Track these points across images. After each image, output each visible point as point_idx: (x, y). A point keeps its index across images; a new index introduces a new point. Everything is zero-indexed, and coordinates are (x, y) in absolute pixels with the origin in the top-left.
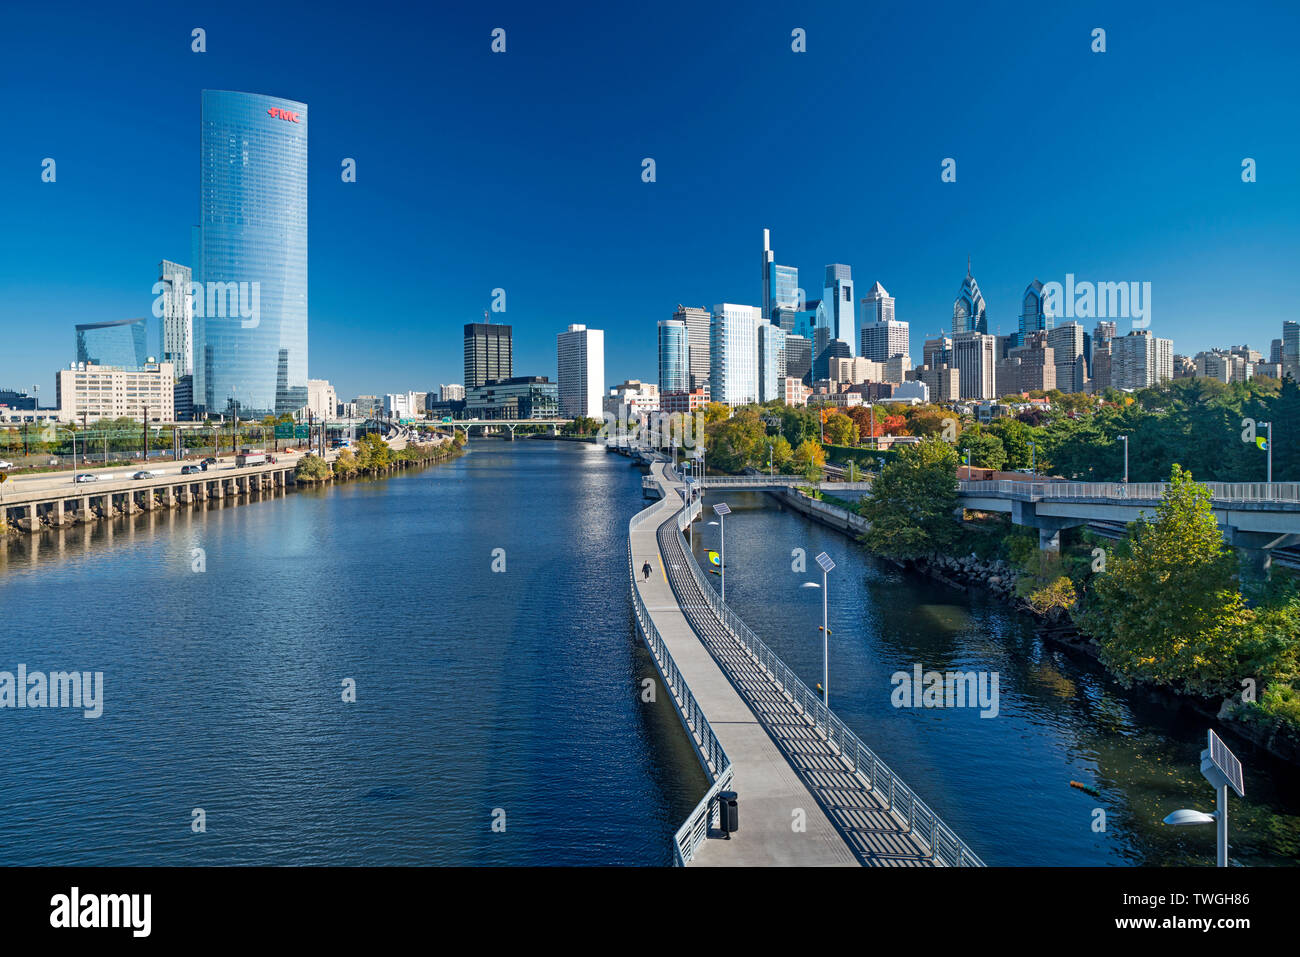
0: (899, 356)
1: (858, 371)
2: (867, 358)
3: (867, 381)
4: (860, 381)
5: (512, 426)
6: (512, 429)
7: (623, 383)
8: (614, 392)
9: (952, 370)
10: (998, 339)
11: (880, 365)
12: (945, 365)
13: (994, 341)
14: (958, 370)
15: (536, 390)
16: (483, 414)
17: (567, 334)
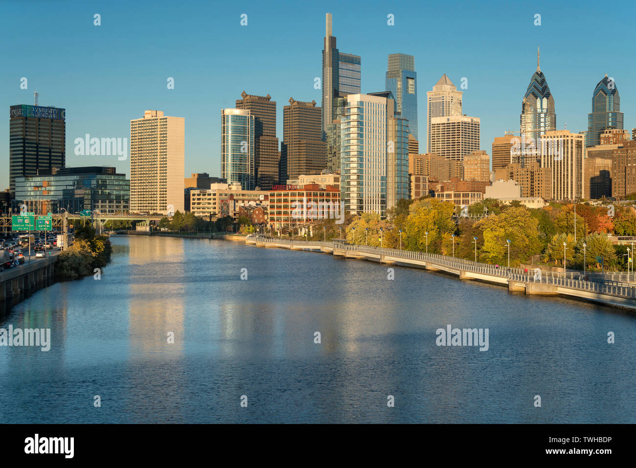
5: (103, 221)
17: (143, 121)
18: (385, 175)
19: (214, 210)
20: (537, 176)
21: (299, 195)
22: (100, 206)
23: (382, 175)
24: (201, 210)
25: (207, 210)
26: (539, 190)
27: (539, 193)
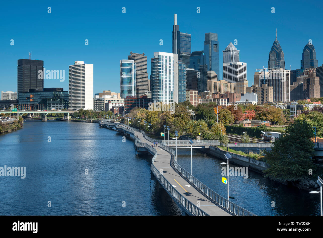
0: (242, 80)
1: (222, 87)
2: (226, 80)
3: (227, 92)
4: (223, 92)
5: (46, 114)
6: (45, 115)
7: (102, 92)
8: (98, 97)
9: (270, 87)
10: (291, 71)
11: (233, 84)
12: (266, 85)
13: (290, 73)
14: (272, 87)
15: (57, 95)
16: (30, 107)
17: (74, 66)
18: (173, 91)
19: (103, 108)
20: (266, 91)
21: (137, 101)
22: (55, 107)
23: (171, 91)
24: (98, 108)
25: (100, 108)
26: (267, 97)
27: (266, 99)
